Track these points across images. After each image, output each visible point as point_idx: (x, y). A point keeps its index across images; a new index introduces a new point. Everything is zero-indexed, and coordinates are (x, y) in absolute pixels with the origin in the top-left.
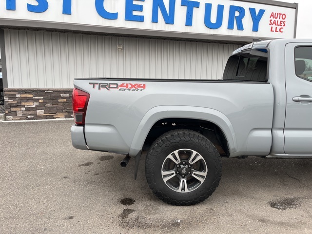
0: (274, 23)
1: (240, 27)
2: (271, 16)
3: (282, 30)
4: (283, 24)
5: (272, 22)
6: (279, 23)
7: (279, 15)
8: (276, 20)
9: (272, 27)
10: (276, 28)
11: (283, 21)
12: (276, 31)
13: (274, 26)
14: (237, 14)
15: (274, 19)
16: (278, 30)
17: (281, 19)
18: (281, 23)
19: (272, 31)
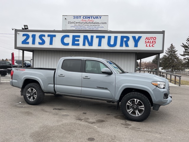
0: (148, 42)
1: (127, 45)
2: (146, 39)
3: (153, 46)
4: (154, 42)
5: (147, 42)
6: (151, 42)
7: (151, 38)
8: (150, 41)
9: (147, 45)
10: (150, 45)
11: (154, 41)
12: (149, 46)
13: (148, 44)
14: (125, 39)
15: (148, 40)
16: (151, 45)
17: (153, 40)
18: (152, 42)
19: (146, 46)
